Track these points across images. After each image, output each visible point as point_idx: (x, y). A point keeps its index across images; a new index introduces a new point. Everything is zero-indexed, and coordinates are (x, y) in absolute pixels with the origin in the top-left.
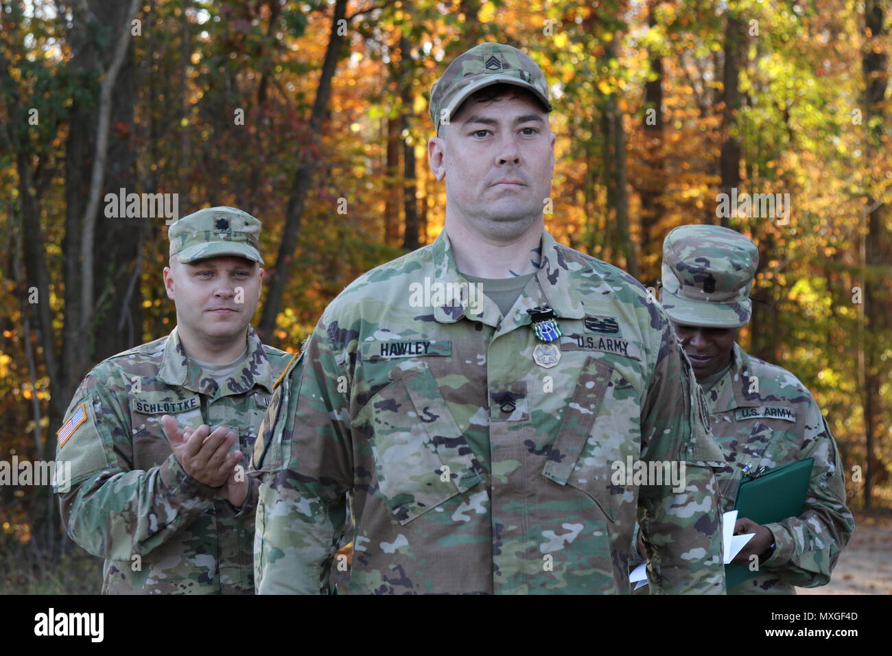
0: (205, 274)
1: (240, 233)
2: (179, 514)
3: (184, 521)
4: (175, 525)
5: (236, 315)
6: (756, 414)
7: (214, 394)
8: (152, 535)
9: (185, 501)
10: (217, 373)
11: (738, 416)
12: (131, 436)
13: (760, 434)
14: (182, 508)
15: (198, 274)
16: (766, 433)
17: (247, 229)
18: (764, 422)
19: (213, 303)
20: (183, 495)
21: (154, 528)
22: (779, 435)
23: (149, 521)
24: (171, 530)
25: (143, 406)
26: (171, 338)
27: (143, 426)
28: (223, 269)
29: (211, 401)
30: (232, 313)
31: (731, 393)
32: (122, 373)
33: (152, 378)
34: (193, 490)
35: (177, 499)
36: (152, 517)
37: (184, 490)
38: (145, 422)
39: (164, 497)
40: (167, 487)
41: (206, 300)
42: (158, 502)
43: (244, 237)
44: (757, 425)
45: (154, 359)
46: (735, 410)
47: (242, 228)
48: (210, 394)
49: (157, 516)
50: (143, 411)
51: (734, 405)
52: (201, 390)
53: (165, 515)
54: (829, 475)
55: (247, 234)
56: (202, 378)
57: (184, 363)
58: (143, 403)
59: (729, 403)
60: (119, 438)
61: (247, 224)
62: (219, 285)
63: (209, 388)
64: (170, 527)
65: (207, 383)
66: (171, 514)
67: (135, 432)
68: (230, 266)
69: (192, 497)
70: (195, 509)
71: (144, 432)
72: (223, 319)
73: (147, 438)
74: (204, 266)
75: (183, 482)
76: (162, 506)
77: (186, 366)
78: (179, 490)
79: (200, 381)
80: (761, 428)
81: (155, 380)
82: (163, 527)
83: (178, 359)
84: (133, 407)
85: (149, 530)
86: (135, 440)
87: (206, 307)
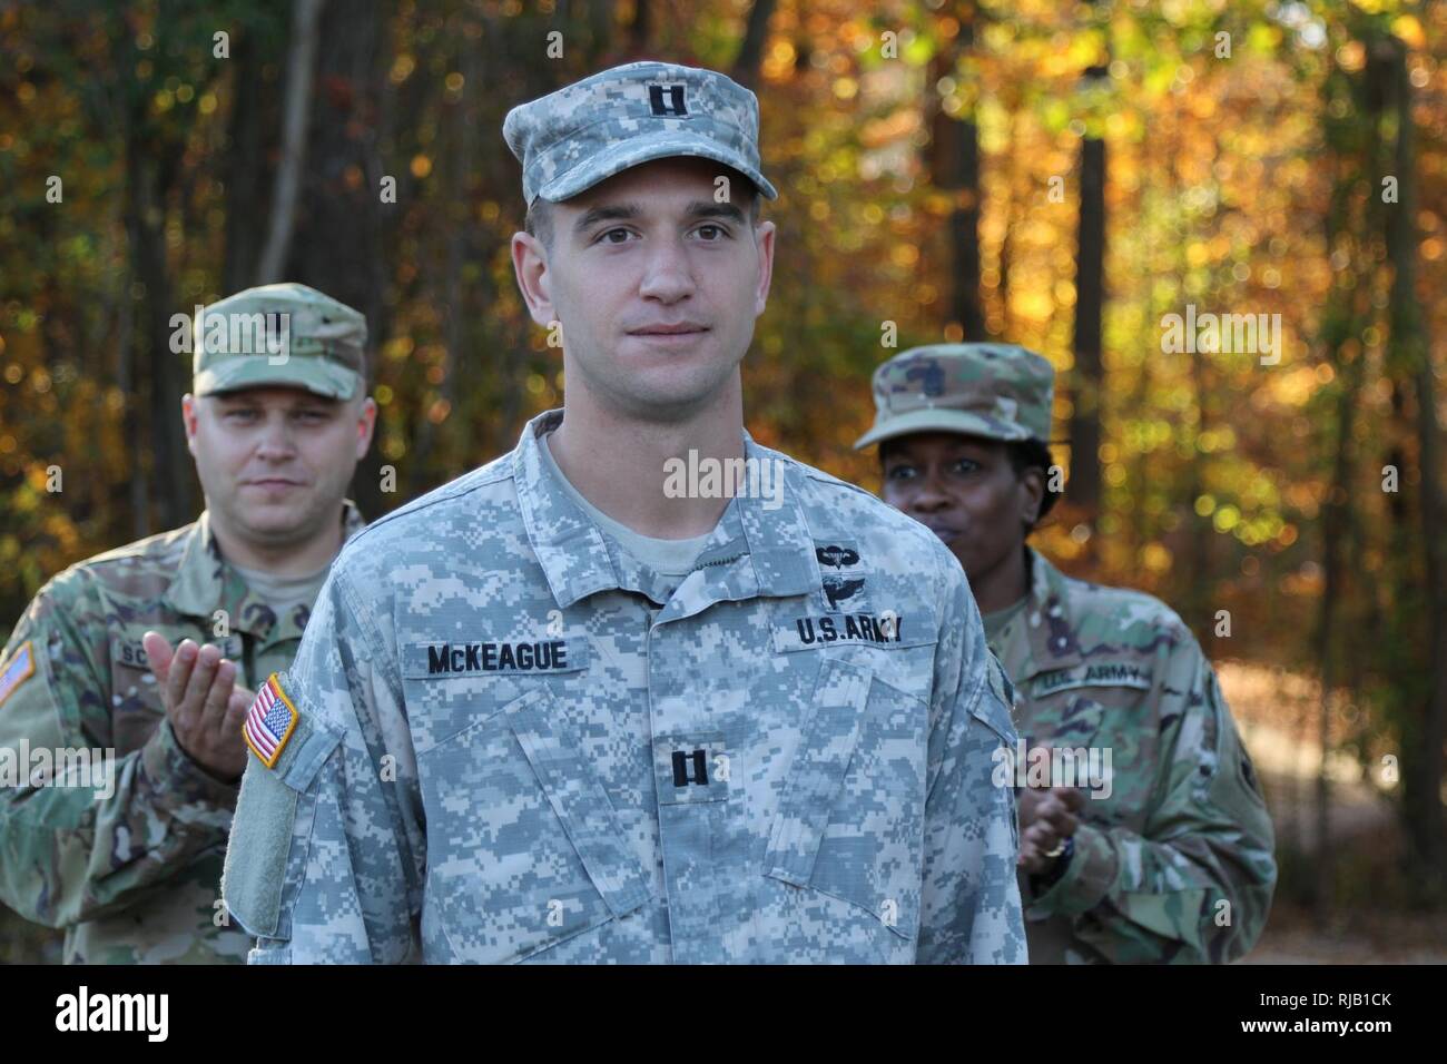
0: (242, 413)
1: (311, 340)
2: (170, 832)
3: (179, 846)
4: (161, 852)
5: (300, 492)
6: (1070, 681)
7: (268, 633)
8: (120, 868)
9: (178, 807)
10: (279, 593)
11: (1037, 690)
12: (109, 708)
13: (1077, 718)
14: (174, 820)
15: (230, 414)
16: (1090, 715)
17: (327, 331)
18: (1087, 694)
19: (256, 470)
20: (175, 795)
21: (124, 853)
22: (1114, 716)
23: (116, 840)
24: (154, 862)
25: (134, 654)
26: (200, 530)
27: (133, 691)
28: (275, 410)
29: (260, 647)
30: (290, 489)
31: (1025, 649)
32: (101, 591)
33: (156, 599)
34: (193, 787)
35: (166, 803)
36: (122, 832)
37: (178, 785)
38: (138, 683)
39: (146, 797)
40: (151, 780)
41: (244, 461)
42: (137, 808)
43: (319, 347)
44: (1072, 700)
45: (165, 568)
46: (1033, 679)
47: (315, 327)
48: (261, 633)
49: (130, 831)
50: (135, 662)
51: (1031, 670)
52: (244, 625)
53: (146, 832)
54: (1205, 771)
55: (325, 341)
56: (248, 602)
57: (218, 574)
58: (135, 648)
59: (1023, 668)
60: (92, 710)
61: (326, 321)
62: (267, 436)
63: (260, 621)
64: (154, 855)
65: (256, 614)
66: (157, 831)
67: (117, 700)
68: (288, 403)
69: (192, 800)
70: (199, 823)
71: (134, 703)
72: (275, 500)
73: (139, 713)
74: (243, 401)
75: (176, 771)
76: (142, 818)
77: (219, 581)
78: (170, 787)
79: (243, 608)
80: (1079, 706)
81: (162, 606)
82: (139, 853)
83: (208, 565)
84: (117, 654)
85: (113, 856)
86: (118, 716)
87: (241, 476)
